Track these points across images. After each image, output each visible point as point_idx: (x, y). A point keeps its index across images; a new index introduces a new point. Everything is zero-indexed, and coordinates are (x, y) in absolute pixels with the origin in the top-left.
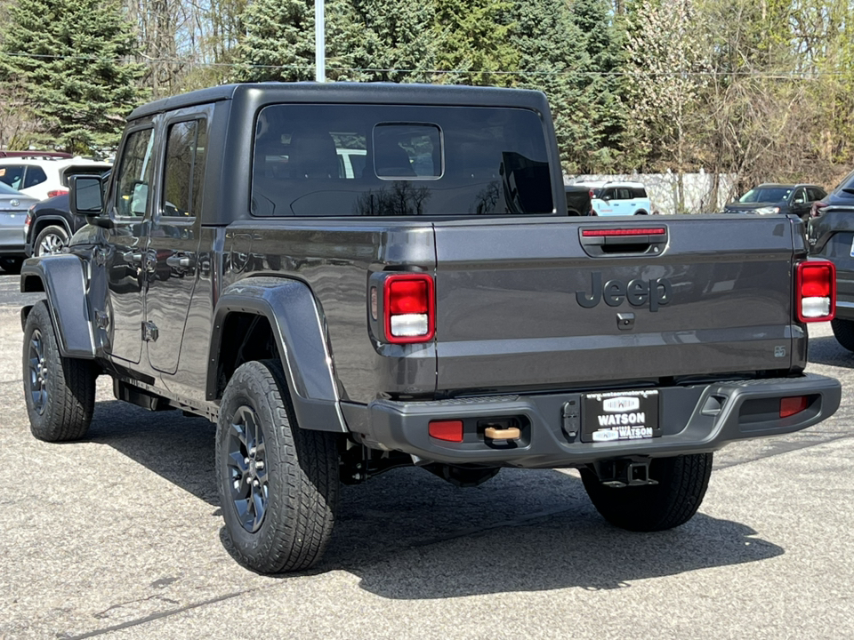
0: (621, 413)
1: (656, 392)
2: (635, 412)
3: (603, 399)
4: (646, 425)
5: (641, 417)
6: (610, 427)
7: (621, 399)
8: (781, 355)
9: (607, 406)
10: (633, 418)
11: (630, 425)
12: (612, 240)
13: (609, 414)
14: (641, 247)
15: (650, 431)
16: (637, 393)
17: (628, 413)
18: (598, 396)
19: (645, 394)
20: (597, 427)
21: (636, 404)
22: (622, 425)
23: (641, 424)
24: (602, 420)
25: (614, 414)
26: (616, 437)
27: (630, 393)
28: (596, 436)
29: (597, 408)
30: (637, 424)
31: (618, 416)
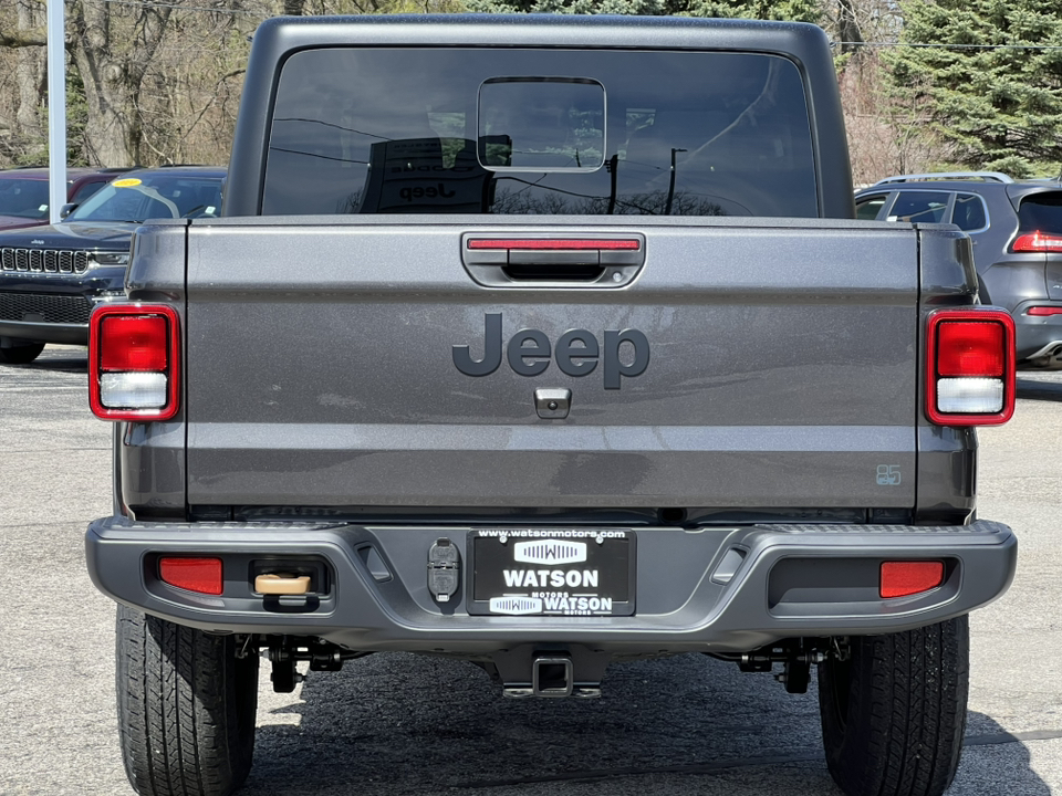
0: (552, 568)
1: (620, 534)
2: (580, 567)
3: (512, 540)
4: (601, 591)
5: (592, 578)
6: (529, 590)
7: (551, 544)
8: (891, 481)
9: (520, 553)
10: (574, 578)
11: (566, 588)
12: (519, 256)
13: (526, 567)
14: (591, 271)
15: (607, 603)
16: (583, 534)
17: (566, 568)
18: (503, 536)
19: (600, 536)
20: (501, 589)
21: (581, 553)
22: (550, 588)
23: (590, 589)
24: (512, 578)
25: (537, 567)
26: (538, 609)
27: (568, 533)
29: (502, 556)
30: (581, 589)
31: (544, 574)
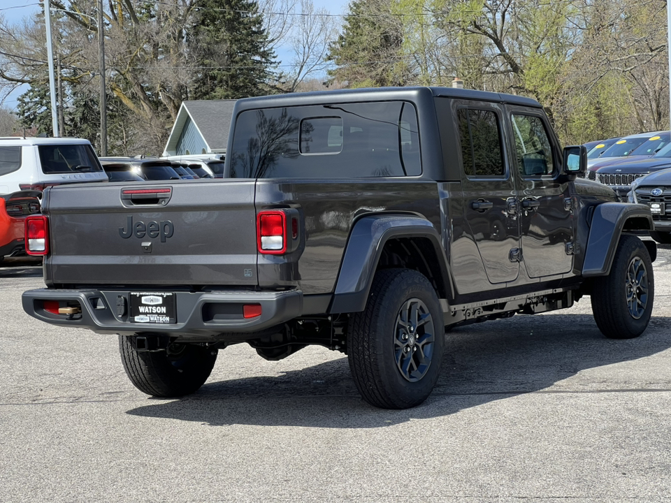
0: (152, 306)
1: (170, 294)
2: (160, 305)
3: (141, 296)
4: (167, 314)
5: (164, 310)
6: (146, 314)
7: (152, 297)
8: (249, 275)
9: (144, 300)
10: (160, 310)
11: (157, 313)
12: (135, 196)
13: (145, 305)
14: (155, 201)
15: (168, 319)
16: (160, 294)
17: (156, 306)
18: (138, 294)
19: (165, 294)
20: (138, 313)
21: (160, 301)
22: (152, 313)
23: (163, 314)
24: (142, 309)
25: (148, 306)
26: (148, 321)
27: (156, 294)
28: (137, 318)
29: (137, 302)
30: (161, 314)
31: (150, 308)
